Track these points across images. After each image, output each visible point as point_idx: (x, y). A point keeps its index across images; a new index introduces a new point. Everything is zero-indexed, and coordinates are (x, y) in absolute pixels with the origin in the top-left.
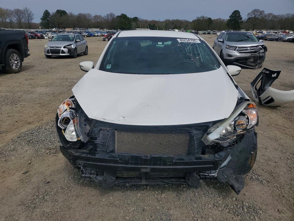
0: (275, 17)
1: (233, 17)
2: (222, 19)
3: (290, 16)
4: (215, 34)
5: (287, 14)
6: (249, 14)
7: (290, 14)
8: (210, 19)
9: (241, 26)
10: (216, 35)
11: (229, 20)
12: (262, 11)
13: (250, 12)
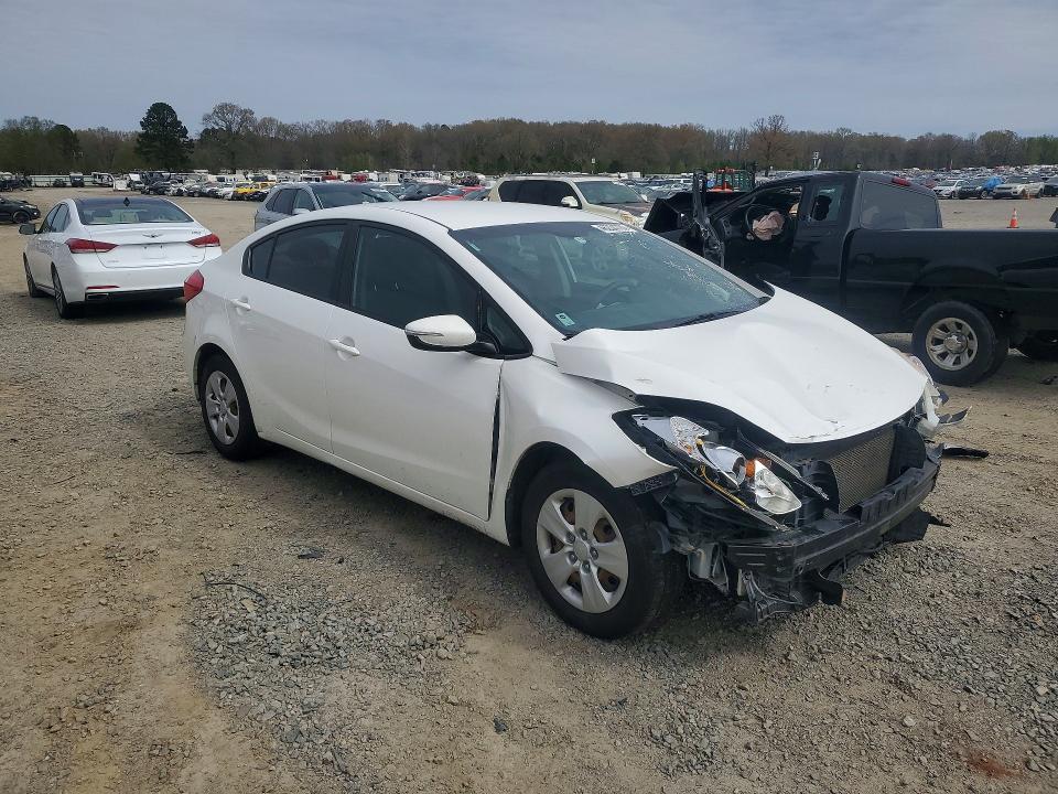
0: (283, 128)
1: (153, 124)
2: (111, 129)
3: (326, 127)
4: (101, 185)
5: (318, 123)
6: (207, 118)
7: (326, 123)
8: (64, 129)
9: (191, 157)
10: (110, 189)
11: (140, 135)
12: (246, 111)
13: (211, 111)
